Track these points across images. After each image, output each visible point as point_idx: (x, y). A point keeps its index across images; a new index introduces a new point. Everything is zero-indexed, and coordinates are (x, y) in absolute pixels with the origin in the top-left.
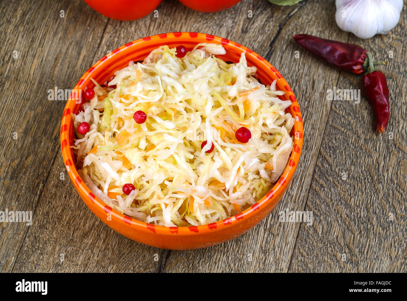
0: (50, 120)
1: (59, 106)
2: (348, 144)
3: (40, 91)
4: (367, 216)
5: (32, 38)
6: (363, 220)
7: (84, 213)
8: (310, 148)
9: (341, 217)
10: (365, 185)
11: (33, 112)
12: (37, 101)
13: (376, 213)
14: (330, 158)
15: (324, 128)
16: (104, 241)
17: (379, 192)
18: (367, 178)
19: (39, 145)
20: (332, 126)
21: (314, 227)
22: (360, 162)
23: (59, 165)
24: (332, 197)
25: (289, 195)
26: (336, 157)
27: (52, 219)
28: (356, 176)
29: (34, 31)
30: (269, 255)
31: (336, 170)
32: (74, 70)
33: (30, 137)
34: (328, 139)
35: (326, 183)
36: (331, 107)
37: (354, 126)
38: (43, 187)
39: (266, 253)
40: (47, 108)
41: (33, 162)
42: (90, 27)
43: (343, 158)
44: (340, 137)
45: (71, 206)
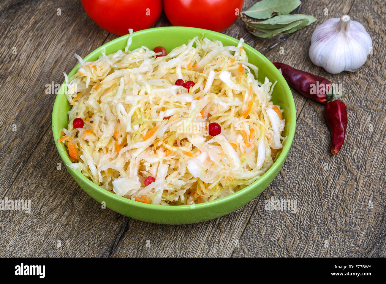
0: (41, 111)
2: (303, 162)
3: (37, 87)
4: (309, 225)
5: (39, 43)
6: (304, 227)
7: (55, 192)
9: (285, 223)
10: (311, 198)
11: (27, 103)
12: (33, 95)
13: (317, 223)
14: (284, 172)
16: (67, 218)
17: (324, 205)
18: (314, 192)
19: (26, 131)
21: (258, 228)
22: (311, 178)
23: (40, 150)
26: (290, 171)
27: (24, 193)
28: (305, 189)
29: (42, 37)
30: (213, 247)
31: (288, 182)
35: (276, 192)
37: (311, 147)
38: (23, 166)
39: (211, 245)
40: (40, 101)
41: (18, 145)
42: (91, 39)
43: (296, 173)
44: (297, 154)
45: (44, 185)
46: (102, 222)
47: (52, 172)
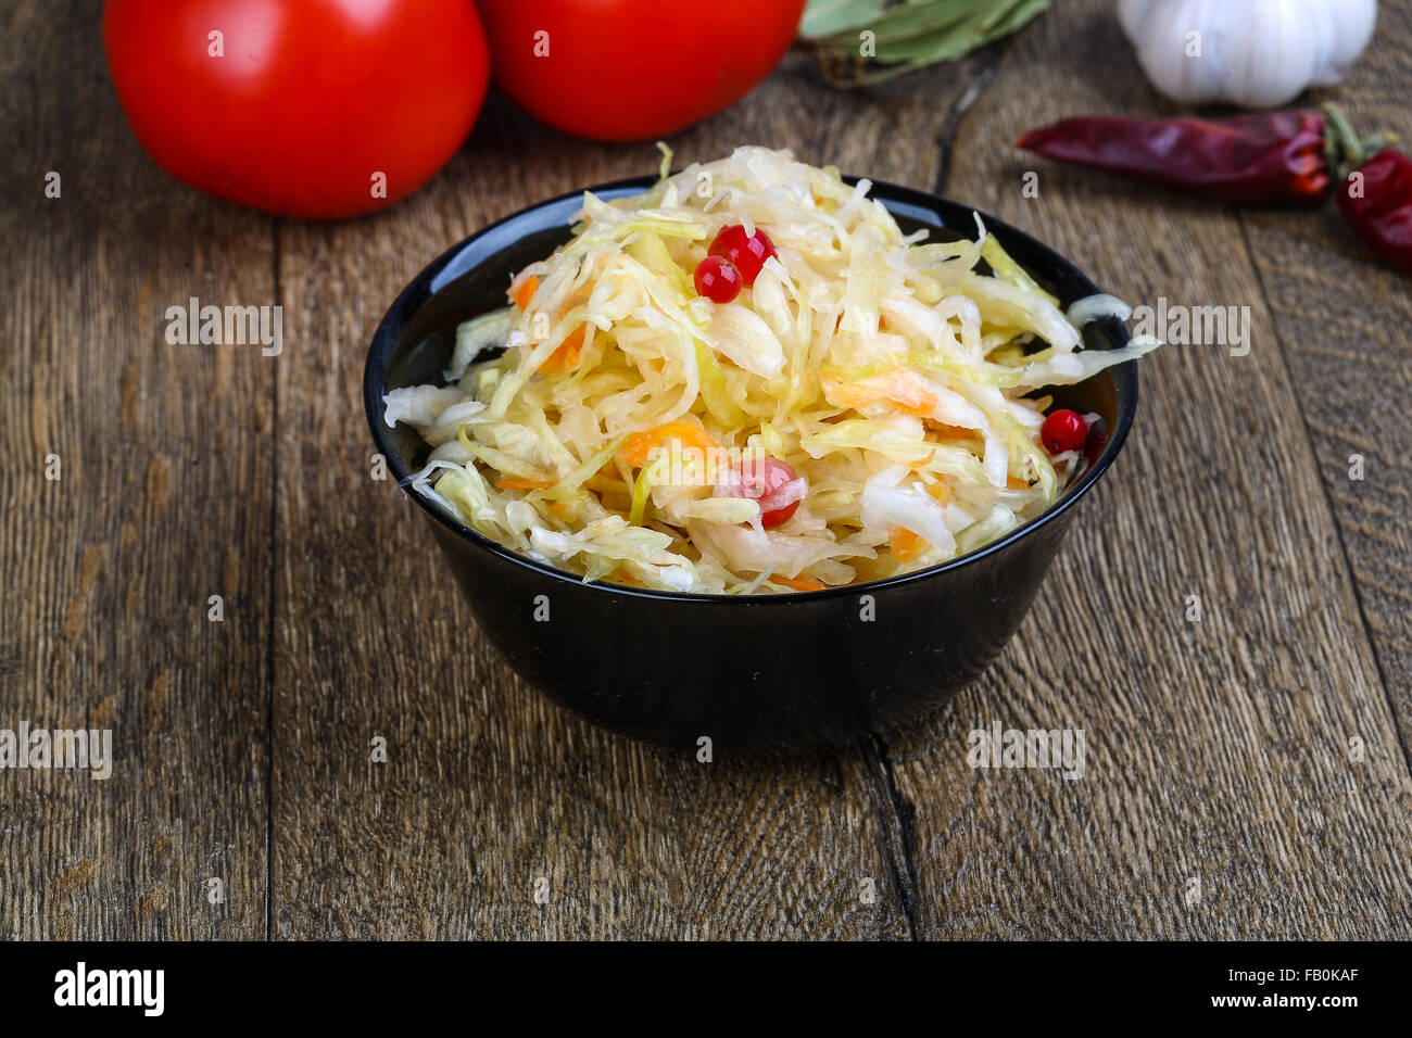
0: (191, 554)
1: (207, 510)
3: (104, 483)
7: (485, 792)
8: (1266, 427)
11: (105, 548)
12: (108, 513)
14: (1358, 437)
15: (1282, 364)
16: (616, 858)
19: (181, 635)
20: (1304, 354)
23: (296, 677)
25: (1273, 569)
26: (1379, 430)
27: (355, 839)
30: (1309, 753)
32: (213, 397)
33: (134, 621)
34: (1315, 390)
35: (1389, 506)
36: (1269, 308)
37: (1385, 340)
38: (269, 751)
39: (1295, 749)
40: (158, 523)
41: (183, 690)
44: (1357, 375)
45: (418, 784)
46: (781, 823)
47: (416, 732)
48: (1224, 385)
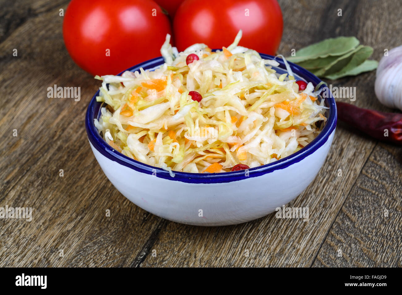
0: (7, 167)
1: (21, 156)
2: (379, 205)
8: (329, 206)
14: (353, 217)
15: (350, 189)
20: (360, 188)
22: (393, 222)
24: (352, 253)
25: (294, 248)
26: (362, 216)
28: (386, 234)
29: (11, 94)
31: (360, 228)
34: (353, 200)
35: (345, 239)
36: (361, 172)
37: (389, 190)
43: (370, 217)
44: (370, 198)
48: (327, 191)
